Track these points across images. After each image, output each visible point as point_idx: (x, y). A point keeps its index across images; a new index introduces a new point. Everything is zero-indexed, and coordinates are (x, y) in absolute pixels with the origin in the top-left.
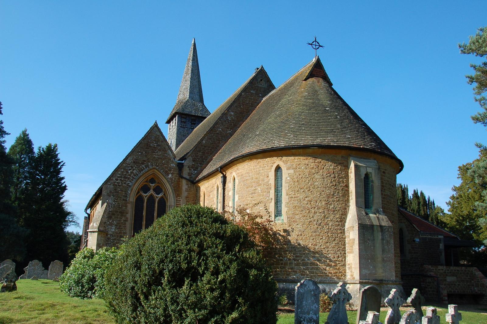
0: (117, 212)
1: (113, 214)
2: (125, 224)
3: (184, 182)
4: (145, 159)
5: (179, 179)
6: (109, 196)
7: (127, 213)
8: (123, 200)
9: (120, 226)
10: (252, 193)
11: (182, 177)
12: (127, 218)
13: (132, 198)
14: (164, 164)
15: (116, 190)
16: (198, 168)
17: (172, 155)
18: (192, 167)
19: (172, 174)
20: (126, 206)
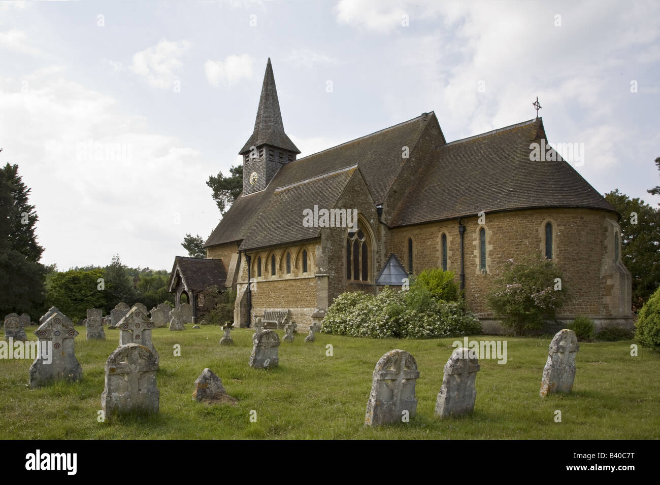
0: (335, 256)
1: (332, 259)
2: (342, 268)
3: (382, 227)
4: (352, 203)
5: (379, 224)
6: (327, 240)
7: (343, 258)
8: (339, 244)
9: (338, 271)
10: (517, 245)
11: (381, 223)
12: (343, 263)
13: (345, 244)
14: (367, 209)
15: (332, 234)
16: (391, 214)
17: (372, 200)
18: (388, 213)
19: (373, 219)
20: (341, 251)
